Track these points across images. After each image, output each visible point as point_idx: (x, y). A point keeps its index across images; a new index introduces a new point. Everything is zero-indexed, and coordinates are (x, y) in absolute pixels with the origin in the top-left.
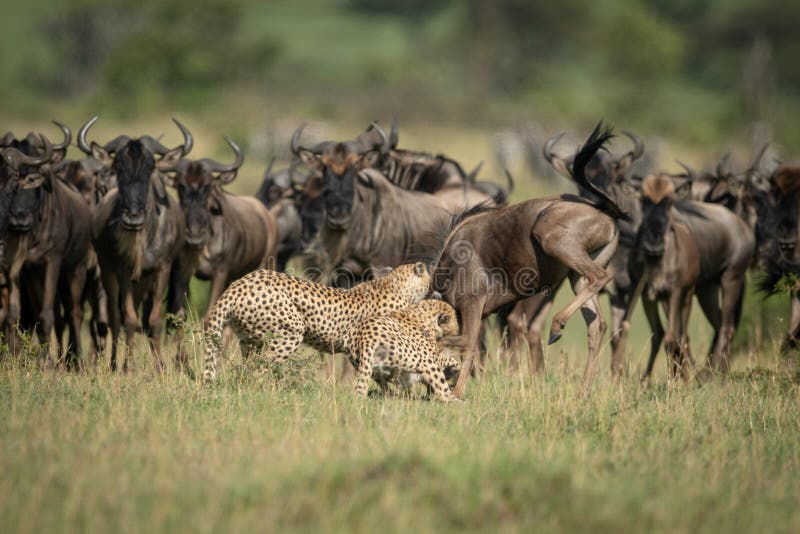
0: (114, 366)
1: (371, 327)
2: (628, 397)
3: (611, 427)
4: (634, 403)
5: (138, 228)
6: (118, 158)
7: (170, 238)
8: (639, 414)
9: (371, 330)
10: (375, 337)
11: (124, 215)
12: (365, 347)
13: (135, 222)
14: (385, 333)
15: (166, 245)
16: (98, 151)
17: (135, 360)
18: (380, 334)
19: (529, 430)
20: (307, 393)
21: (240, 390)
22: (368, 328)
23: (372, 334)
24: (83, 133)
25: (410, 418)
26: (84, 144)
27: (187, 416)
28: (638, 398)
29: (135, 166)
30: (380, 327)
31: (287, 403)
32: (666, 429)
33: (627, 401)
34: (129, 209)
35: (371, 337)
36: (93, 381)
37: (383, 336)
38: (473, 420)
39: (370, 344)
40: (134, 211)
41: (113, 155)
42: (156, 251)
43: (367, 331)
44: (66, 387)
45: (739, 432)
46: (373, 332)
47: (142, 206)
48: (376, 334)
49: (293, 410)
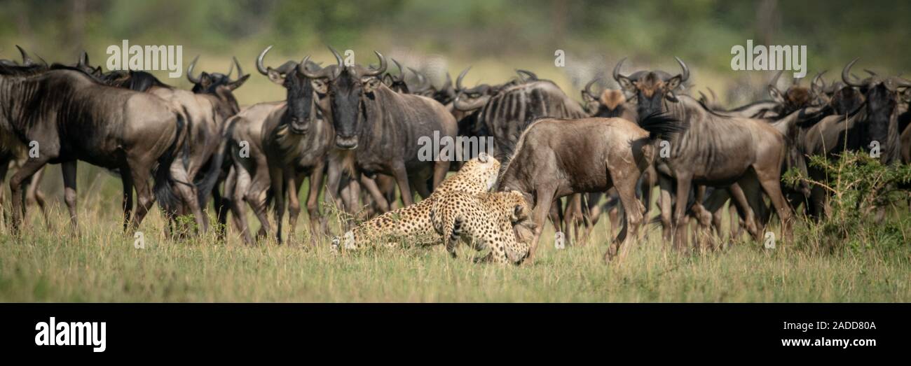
0: (280, 241)
1: (455, 201)
2: (670, 261)
3: (657, 284)
4: (675, 266)
5: (305, 132)
6: (289, 78)
7: (325, 142)
8: (680, 274)
9: (455, 202)
10: (456, 209)
11: (294, 122)
12: (449, 214)
13: (303, 128)
14: (464, 208)
15: (322, 148)
16: (272, 74)
17: (296, 235)
18: (460, 208)
19: (595, 287)
20: (427, 260)
21: (376, 258)
22: (453, 200)
23: (455, 206)
24: (261, 58)
25: (505, 279)
26: (261, 68)
27: (336, 277)
28: (678, 262)
29: (301, 84)
30: (461, 202)
31: (412, 268)
32: (699, 285)
33: (670, 264)
34: (298, 119)
35: (453, 208)
36: (264, 252)
37: (462, 210)
38: (553, 280)
39: (452, 213)
40: (301, 120)
41: (284, 76)
42: (315, 151)
43: (451, 203)
44: (244, 257)
45: (755, 288)
46: (456, 205)
47: (307, 116)
48: (458, 207)
49: (416, 273)
